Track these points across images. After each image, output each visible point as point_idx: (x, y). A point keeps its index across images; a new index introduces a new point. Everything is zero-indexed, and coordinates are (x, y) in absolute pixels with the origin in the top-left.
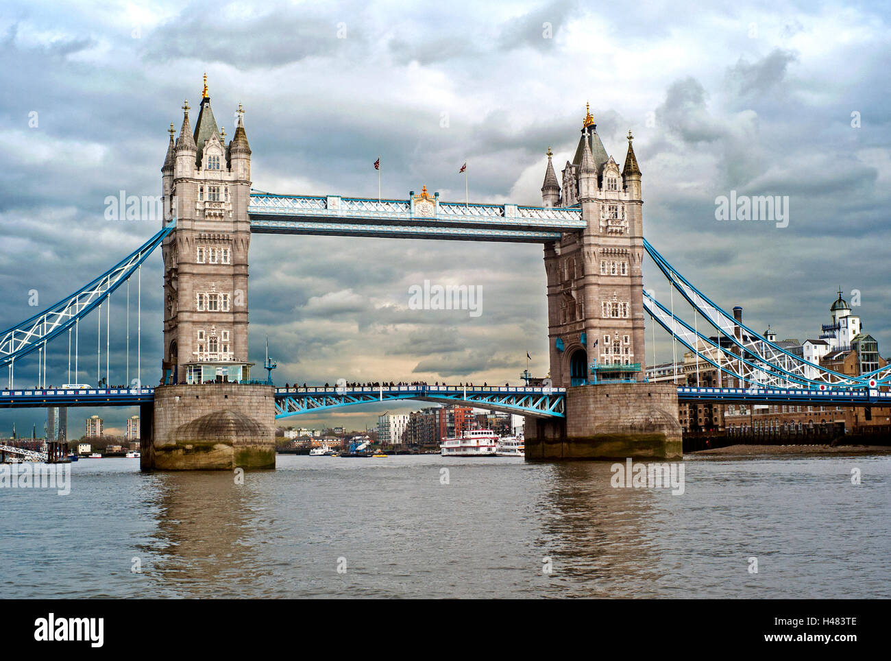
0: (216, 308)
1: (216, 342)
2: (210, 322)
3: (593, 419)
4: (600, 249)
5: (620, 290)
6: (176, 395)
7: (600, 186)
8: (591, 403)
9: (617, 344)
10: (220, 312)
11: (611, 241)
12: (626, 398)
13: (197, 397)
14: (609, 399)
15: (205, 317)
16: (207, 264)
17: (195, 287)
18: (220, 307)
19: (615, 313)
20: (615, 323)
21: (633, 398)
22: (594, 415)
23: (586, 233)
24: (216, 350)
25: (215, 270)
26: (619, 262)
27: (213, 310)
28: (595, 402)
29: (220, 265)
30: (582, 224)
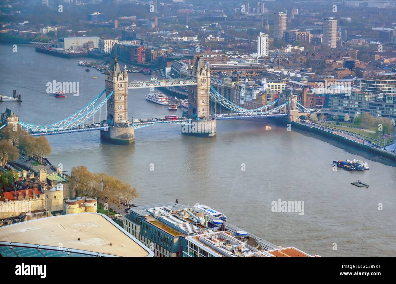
1: (121, 116)
2: (120, 112)
4: (200, 89)
5: (204, 97)
7: (201, 75)
9: (203, 109)
11: (203, 87)
13: (121, 130)
15: (119, 111)
16: (119, 100)
17: (117, 105)
18: (122, 109)
19: (203, 102)
20: (203, 105)
23: (197, 86)
24: (121, 118)
26: (204, 91)
29: (122, 100)
30: (196, 84)
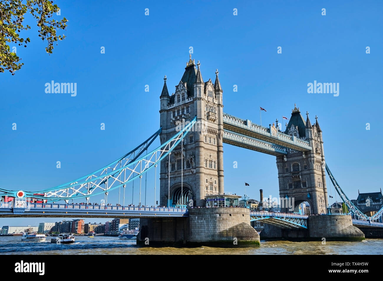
0: (211, 168)
1: (212, 185)
2: (210, 175)
3: (330, 230)
4: (315, 159)
6: (217, 213)
7: (313, 134)
8: (329, 223)
9: (321, 199)
10: (213, 170)
12: (344, 221)
13: (230, 215)
14: (337, 221)
15: (208, 172)
16: (208, 144)
17: (204, 155)
18: (213, 168)
20: (320, 190)
21: (346, 221)
22: (331, 228)
23: (312, 152)
24: (212, 190)
25: (211, 147)
27: (210, 168)
28: (331, 223)
29: (213, 145)
30: (310, 148)
